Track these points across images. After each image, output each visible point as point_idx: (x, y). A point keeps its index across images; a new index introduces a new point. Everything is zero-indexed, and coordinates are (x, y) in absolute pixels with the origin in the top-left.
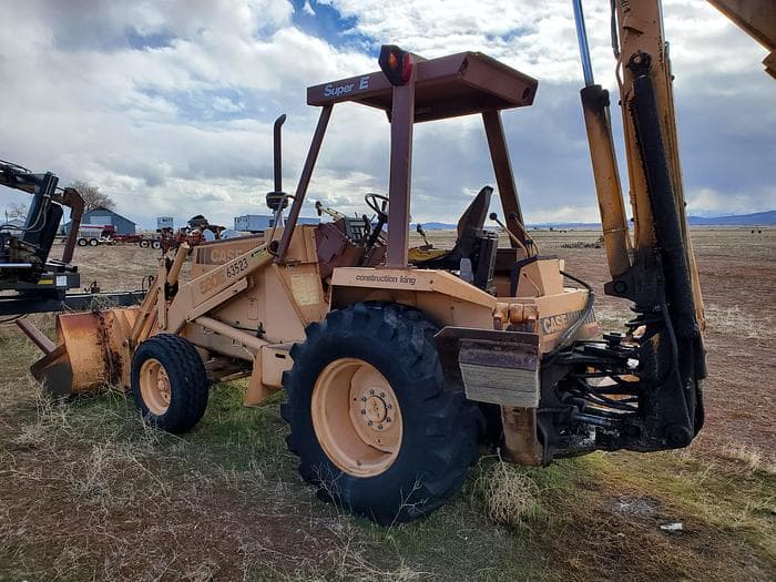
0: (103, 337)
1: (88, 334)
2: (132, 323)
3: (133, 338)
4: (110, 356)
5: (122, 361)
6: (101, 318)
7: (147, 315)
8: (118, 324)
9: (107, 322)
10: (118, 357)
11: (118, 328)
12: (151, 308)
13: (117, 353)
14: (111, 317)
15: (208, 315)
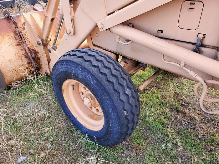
0: (20, 39)
1: (7, 38)
2: (40, 24)
3: (44, 38)
4: (29, 54)
5: (39, 55)
6: (14, 23)
7: (52, 20)
8: (29, 26)
9: (20, 25)
10: (36, 53)
11: (30, 29)
12: (54, 13)
13: (34, 50)
14: (23, 21)
15: (127, 24)
